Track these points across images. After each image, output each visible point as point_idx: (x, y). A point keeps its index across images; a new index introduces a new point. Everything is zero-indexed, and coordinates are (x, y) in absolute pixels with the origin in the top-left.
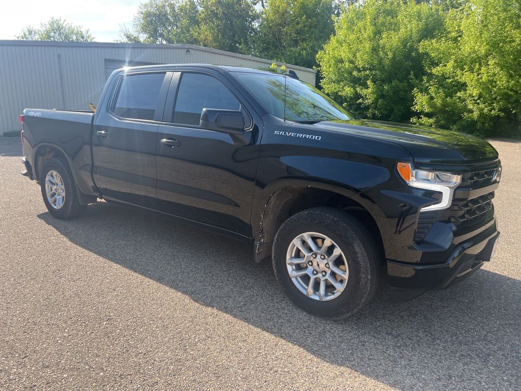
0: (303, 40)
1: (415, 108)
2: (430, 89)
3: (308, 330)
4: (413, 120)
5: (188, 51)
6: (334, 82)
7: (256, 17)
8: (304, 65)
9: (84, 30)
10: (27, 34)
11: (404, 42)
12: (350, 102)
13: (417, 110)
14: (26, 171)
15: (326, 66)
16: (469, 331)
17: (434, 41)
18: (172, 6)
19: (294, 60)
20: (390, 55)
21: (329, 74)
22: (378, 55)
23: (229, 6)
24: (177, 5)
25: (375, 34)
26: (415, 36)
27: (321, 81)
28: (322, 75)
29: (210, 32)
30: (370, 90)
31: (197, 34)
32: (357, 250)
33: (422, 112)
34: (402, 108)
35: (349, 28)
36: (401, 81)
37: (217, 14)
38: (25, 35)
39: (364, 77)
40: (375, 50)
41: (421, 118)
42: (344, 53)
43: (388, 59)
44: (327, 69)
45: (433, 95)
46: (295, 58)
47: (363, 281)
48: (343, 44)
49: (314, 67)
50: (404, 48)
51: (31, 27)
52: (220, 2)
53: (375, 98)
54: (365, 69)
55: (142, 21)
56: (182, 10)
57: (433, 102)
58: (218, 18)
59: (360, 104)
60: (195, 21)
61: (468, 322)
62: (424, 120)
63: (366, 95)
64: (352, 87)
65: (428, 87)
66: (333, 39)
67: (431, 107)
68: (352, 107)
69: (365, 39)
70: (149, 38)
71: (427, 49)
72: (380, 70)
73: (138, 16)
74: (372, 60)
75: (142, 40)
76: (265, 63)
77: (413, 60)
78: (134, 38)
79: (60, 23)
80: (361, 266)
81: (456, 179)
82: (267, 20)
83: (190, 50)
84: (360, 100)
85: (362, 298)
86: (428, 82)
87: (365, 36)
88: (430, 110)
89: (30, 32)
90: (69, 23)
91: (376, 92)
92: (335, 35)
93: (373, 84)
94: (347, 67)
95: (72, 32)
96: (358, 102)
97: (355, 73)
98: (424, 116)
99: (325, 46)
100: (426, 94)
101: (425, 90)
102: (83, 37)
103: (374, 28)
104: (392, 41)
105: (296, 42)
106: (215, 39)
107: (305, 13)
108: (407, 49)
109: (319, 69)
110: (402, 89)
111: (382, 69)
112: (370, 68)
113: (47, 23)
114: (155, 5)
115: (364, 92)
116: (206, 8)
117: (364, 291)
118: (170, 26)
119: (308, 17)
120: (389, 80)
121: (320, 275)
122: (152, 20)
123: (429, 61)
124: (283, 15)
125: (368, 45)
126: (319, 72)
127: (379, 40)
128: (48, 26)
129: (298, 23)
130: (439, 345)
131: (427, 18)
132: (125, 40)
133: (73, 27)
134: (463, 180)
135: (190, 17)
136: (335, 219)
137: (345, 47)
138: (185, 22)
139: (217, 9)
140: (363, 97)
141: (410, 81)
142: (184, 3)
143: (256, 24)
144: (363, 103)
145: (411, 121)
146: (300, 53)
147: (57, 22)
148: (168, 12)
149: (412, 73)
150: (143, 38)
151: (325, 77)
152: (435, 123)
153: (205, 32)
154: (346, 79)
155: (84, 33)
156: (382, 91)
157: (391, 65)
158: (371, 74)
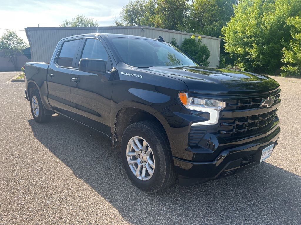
0: (216, 21)
1: (284, 60)
2: (294, 48)
3: (130, 199)
4: (283, 68)
5: (143, 30)
6: (233, 45)
7: (188, 8)
8: (215, 36)
9: (94, 21)
10: (65, 24)
11: (279, 19)
12: (242, 57)
13: (285, 62)
14: (25, 96)
15: (227, 36)
16: (240, 209)
17: (297, 17)
18: (141, 5)
19: (209, 33)
20: (268, 27)
21: (229, 40)
22: (260, 27)
23: (171, 3)
24: (144, 4)
25: (259, 15)
26: (286, 14)
27: (225, 45)
28: (225, 41)
29: (161, 19)
30: (254, 50)
31: (153, 20)
32: (159, 149)
33: (288, 63)
34: (276, 60)
35: (243, 12)
36: (275, 43)
37: (165, 8)
38: (64, 25)
39: (251, 41)
40: (258, 25)
41: (288, 67)
42: (239, 27)
43: (267, 30)
44: (228, 37)
45: (296, 52)
46: (210, 31)
47: (161, 170)
48: (239, 22)
49: (220, 37)
50: (278, 23)
51: (68, 21)
52: (166, 1)
53: (258, 55)
54: (251, 37)
55: (125, 15)
56: (146, 7)
57: (296, 56)
58: (165, 10)
59: (249, 58)
60: (153, 13)
61: (244, 203)
62: (290, 68)
63: (252, 53)
64: (243, 48)
65: (293, 46)
66: (233, 19)
67: (295, 60)
68: (244, 61)
69: (252, 18)
70: (129, 23)
71: (292, 23)
72: (262, 37)
73: (122, 11)
74: (256, 31)
75: (124, 25)
76: (188, 35)
77: (284, 30)
78: (120, 24)
79: (82, 18)
80: (160, 160)
81: (222, 105)
82: (194, 10)
83: (144, 29)
84: (249, 56)
85: (162, 181)
86: (293, 44)
87: (253, 16)
88: (294, 62)
89: (67, 24)
90: (86, 18)
91: (258, 51)
92: (234, 17)
93: (256, 46)
94: (240, 36)
95: (88, 23)
96: (247, 57)
97: (245, 39)
98: (290, 66)
99: (228, 24)
100: (291, 51)
101: (291, 49)
102: (93, 25)
103: (258, 12)
104: (270, 18)
105: (212, 22)
106: (164, 23)
107: (218, 4)
108: (280, 23)
109: (223, 37)
110: (276, 48)
111: (263, 36)
112: (255, 36)
113: (75, 18)
114: (132, 5)
115: (250, 51)
116: (159, 5)
117: (163, 176)
118: (140, 16)
119: (219, 6)
120: (267, 43)
121: (143, 164)
122: (130, 13)
123: (295, 30)
124: (204, 6)
125: (254, 22)
126: (223, 39)
127: (262, 19)
128: (76, 20)
129: (213, 11)
130: (211, 217)
131: (295, 4)
132: (116, 25)
133: (89, 20)
134: (227, 105)
135: (150, 10)
136: (148, 128)
137: (239, 24)
138: (148, 13)
139: (165, 5)
140: (250, 54)
141: (281, 43)
142: (148, 3)
143: (188, 13)
144: (250, 58)
145: (281, 68)
146: (213, 28)
147: (81, 18)
148: (139, 9)
149: (282, 38)
150: (125, 23)
151: (227, 43)
152: (297, 70)
153: (158, 19)
154: (240, 43)
155: (94, 23)
156: (262, 50)
157: (269, 34)
158: (256, 40)
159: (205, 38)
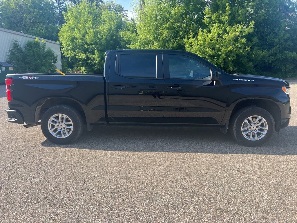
20: (104, 37)
27: (62, 49)
30: (96, 55)
39: (92, 48)
42: (77, 34)
44: (66, 43)
54: (92, 44)
63: (94, 58)
64: (84, 54)
68: (84, 65)
74: (95, 39)
93: (98, 52)
94: (80, 42)
96: (88, 62)
97: (86, 46)
111: (101, 44)
151: (64, 47)
156: (102, 56)
158: (95, 47)
159: (49, 43)
